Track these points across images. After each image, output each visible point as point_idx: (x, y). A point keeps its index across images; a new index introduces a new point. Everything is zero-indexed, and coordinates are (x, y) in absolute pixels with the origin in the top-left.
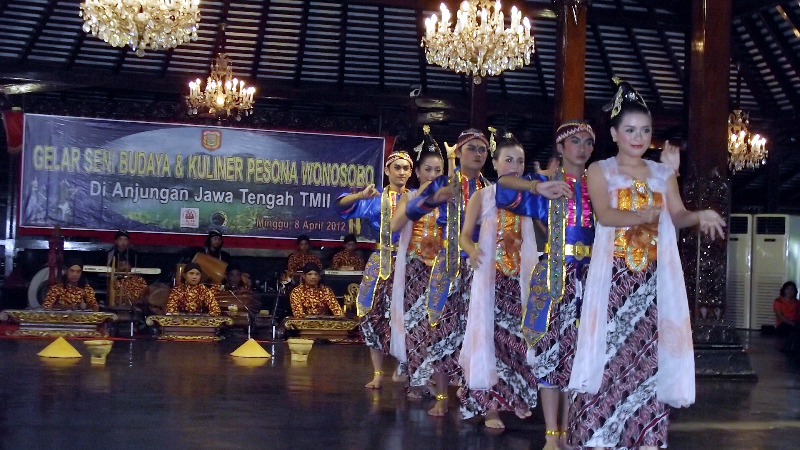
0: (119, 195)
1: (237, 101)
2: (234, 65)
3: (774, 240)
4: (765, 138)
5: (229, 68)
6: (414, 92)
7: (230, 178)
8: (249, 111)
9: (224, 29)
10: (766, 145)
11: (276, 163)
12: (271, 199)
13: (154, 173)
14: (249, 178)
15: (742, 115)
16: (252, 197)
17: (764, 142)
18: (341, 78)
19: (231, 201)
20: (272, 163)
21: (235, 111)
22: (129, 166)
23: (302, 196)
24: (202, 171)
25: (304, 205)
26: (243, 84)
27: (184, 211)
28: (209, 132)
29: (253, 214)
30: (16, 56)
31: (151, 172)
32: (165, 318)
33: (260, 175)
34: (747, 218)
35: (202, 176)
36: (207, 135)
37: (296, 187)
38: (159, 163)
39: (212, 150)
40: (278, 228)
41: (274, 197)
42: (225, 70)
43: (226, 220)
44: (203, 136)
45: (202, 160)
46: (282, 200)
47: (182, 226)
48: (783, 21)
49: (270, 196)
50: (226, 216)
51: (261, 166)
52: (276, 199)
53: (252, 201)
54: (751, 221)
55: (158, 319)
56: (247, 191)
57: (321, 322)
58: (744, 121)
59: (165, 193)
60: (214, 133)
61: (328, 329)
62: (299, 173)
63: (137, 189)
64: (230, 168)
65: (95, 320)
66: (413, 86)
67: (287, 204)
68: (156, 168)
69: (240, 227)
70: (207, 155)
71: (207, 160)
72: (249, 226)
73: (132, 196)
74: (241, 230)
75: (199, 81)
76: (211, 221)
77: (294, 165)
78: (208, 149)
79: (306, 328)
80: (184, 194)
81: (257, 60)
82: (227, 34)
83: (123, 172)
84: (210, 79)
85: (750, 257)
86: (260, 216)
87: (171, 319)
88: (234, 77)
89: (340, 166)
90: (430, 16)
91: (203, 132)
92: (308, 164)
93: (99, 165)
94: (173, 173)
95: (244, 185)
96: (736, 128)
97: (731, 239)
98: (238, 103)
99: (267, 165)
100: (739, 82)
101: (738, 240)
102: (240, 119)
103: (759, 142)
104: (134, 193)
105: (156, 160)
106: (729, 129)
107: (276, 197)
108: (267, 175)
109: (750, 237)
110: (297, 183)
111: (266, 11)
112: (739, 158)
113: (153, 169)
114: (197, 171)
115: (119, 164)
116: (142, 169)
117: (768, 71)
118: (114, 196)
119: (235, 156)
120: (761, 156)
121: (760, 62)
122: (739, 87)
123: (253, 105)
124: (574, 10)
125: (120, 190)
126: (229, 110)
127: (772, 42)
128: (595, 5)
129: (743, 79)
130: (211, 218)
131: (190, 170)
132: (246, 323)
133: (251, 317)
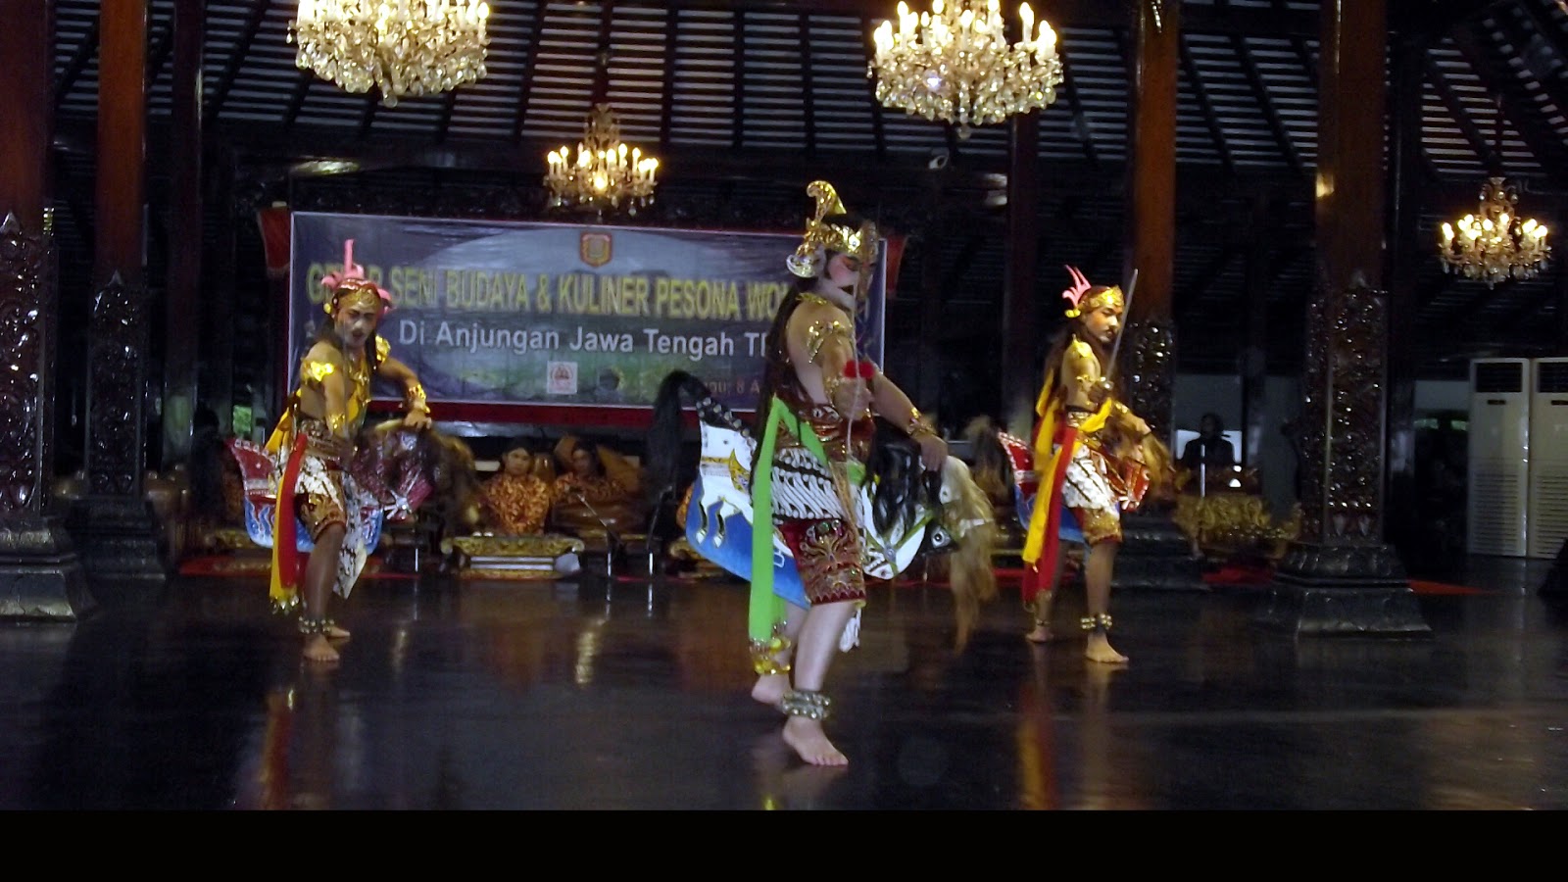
0: (446, 342)
1: (627, 183)
2: (624, 122)
3: (1566, 403)
4: (1546, 225)
5: (613, 127)
6: (935, 160)
7: (627, 311)
8: (648, 197)
9: (604, 62)
10: (1547, 237)
11: (704, 284)
12: (696, 345)
13: (502, 306)
14: (658, 309)
15: (1505, 184)
16: (664, 341)
17: (1543, 231)
18: (811, 140)
19: (630, 348)
20: (697, 283)
21: (624, 200)
22: (461, 296)
23: (748, 338)
24: (580, 300)
25: (751, 352)
26: (637, 152)
27: (553, 366)
28: (591, 236)
31: (497, 304)
32: (471, 540)
33: (678, 305)
34: (1521, 364)
35: (580, 309)
36: (588, 240)
37: (736, 323)
38: (510, 288)
39: (595, 265)
41: (700, 341)
42: (606, 131)
44: (581, 242)
45: (581, 281)
46: (715, 345)
47: (549, 392)
49: (693, 340)
51: (678, 290)
52: (705, 345)
53: (664, 348)
54: (1528, 367)
55: (460, 542)
56: (656, 331)
58: (1508, 197)
59: (520, 338)
60: (598, 235)
62: (743, 302)
63: (475, 332)
64: (628, 294)
66: (935, 151)
67: (723, 353)
68: (506, 296)
70: (588, 273)
71: (588, 283)
73: (467, 343)
75: (565, 151)
76: (598, 382)
77: (734, 286)
78: (589, 263)
80: (552, 338)
81: (667, 113)
82: (612, 71)
83: (451, 304)
84: (580, 147)
85: (1527, 434)
87: (482, 542)
88: (621, 142)
90: (880, 25)
91: (581, 235)
92: (756, 284)
93: (414, 294)
94: (533, 305)
95: (650, 321)
96: (1495, 208)
97: (1491, 402)
98: (629, 185)
99: (689, 289)
100: (1499, 127)
101: (1502, 402)
102: (633, 212)
103: (1535, 231)
104: (471, 338)
105: (505, 283)
106: (1482, 209)
107: (704, 341)
108: (689, 305)
109: (1526, 398)
110: (738, 317)
111: (672, 32)
112: (1499, 259)
113: (500, 298)
114: (572, 300)
115: (445, 291)
116: (483, 298)
117: (1552, 108)
118: (437, 343)
119: (635, 274)
120: (1539, 256)
121: (1538, 92)
122: (1499, 137)
123: (654, 188)
124: (1155, 7)
125: (448, 333)
126: (614, 198)
127: (1552, 57)
128: (1235, 3)
129: (1507, 122)
131: (561, 298)
132: (604, 548)
133: (611, 538)
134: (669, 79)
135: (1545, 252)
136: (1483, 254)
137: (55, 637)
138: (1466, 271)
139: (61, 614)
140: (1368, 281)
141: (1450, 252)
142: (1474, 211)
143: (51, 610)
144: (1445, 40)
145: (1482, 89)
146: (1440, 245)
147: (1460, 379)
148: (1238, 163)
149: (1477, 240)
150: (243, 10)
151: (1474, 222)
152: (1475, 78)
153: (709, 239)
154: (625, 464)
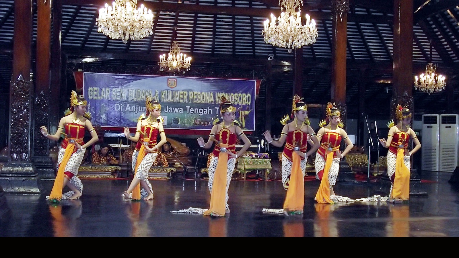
0: (129, 110)
2: (181, 46)
3: (450, 127)
4: (444, 76)
5: (178, 48)
6: (270, 57)
7: (181, 101)
8: (188, 68)
9: (176, 29)
10: (445, 80)
11: (203, 93)
12: (201, 111)
14: (190, 101)
15: (433, 65)
16: (192, 110)
17: (444, 78)
18: (234, 51)
19: (182, 112)
20: (201, 93)
21: (182, 69)
22: (133, 97)
23: (216, 109)
24: (167, 98)
25: (217, 113)
26: (185, 55)
28: (171, 79)
29: (193, 118)
30: (79, 45)
31: (143, 99)
33: (196, 99)
34: (437, 116)
35: (168, 100)
37: (213, 105)
39: (172, 88)
40: (205, 124)
42: (176, 49)
43: (180, 121)
44: (168, 81)
45: (168, 92)
46: (207, 111)
48: (451, 18)
49: (200, 109)
50: (179, 119)
51: (196, 95)
52: (204, 111)
53: (192, 112)
54: (439, 117)
56: (190, 107)
58: (434, 68)
60: (173, 80)
62: (215, 98)
63: (137, 107)
64: (181, 96)
65: (110, 170)
66: (270, 55)
67: (209, 113)
69: (186, 124)
70: (170, 90)
71: (170, 93)
72: (191, 124)
73: (135, 111)
74: (187, 126)
75: (164, 55)
76: (173, 122)
77: (212, 94)
78: (170, 87)
81: (193, 44)
82: (177, 32)
83: (130, 99)
84: (169, 54)
85: (438, 136)
86: (196, 119)
88: (181, 52)
89: (234, 94)
90: (266, 20)
91: (168, 79)
92: (218, 93)
93: (119, 96)
95: (188, 104)
96: (430, 72)
97: (428, 127)
98: (183, 65)
99: (199, 94)
100: (431, 49)
101: (432, 127)
102: (184, 73)
103: (441, 78)
104: (136, 109)
105: (146, 93)
106: (426, 72)
107: (203, 110)
108: (199, 99)
109: (438, 126)
110: (213, 103)
111: (196, 20)
112: (431, 86)
113: (144, 97)
114: (165, 98)
115: (128, 95)
116: (139, 98)
117: (446, 43)
118: (126, 110)
119: (183, 90)
120: (442, 85)
121: (442, 38)
122: (431, 51)
123: (190, 66)
124: (340, 15)
125: (129, 107)
126: (179, 68)
127: (446, 29)
128: (357, 13)
129: (433, 47)
130: (173, 120)
131: (162, 97)
132: (182, 171)
133: (184, 168)
134: (194, 34)
135: (445, 84)
136: (427, 85)
137: (34, 198)
138: (422, 89)
139: (36, 191)
140: (408, 94)
141: (417, 84)
142: (424, 73)
143: (33, 190)
144: (417, 24)
145: (426, 38)
146: (414, 82)
147: (419, 120)
148: (356, 58)
149: (425, 81)
150: (71, 14)
151: (424, 75)
152: (424, 34)
153: (205, 80)
154: (182, 145)
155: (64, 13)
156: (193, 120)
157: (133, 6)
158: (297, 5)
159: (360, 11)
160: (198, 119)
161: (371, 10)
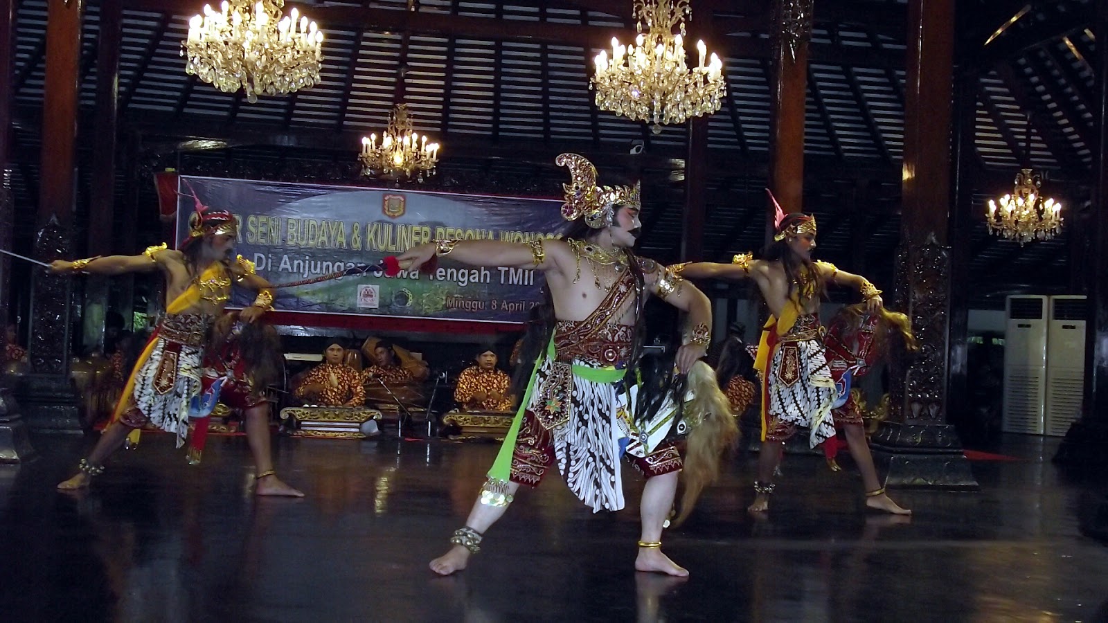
0: (287, 269)
1: (417, 160)
2: (415, 117)
3: (1073, 327)
4: (1060, 203)
5: (408, 120)
6: (635, 148)
8: (432, 170)
9: (403, 74)
10: (1061, 211)
11: (470, 232)
12: (463, 275)
13: (327, 245)
15: (1032, 174)
16: (441, 272)
17: (1058, 207)
18: (547, 132)
19: (417, 277)
20: (465, 232)
21: (415, 172)
22: (298, 237)
23: (500, 271)
24: (382, 242)
25: (502, 281)
26: (424, 139)
27: (362, 288)
28: (391, 196)
29: (442, 292)
30: (171, 109)
31: (323, 243)
32: (302, 410)
34: (1041, 300)
35: (382, 248)
36: (389, 199)
38: (332, 234)
39: (393, 217)
40: (472, 308)
41: (466, 272)
42: (403, 123)
43: (411, 298)
44: (384, 200)
45: (383, 228)
46: (477, 275)
47: (358, 306)
49: (462, 271)
50: (410, 294)
52: (470, 275)
53: (441, 276)
54: (1046, 302)
55: (294, 411)
57: (486, 417)
58: (1034, 182)
60: (396, 196)
61: (494, 426)
63: (307, 262)
64: (416, 238)
65: (220, 412)
66: (635, 142)
67: (482, 281)
68: (329, 237)
69: (426, 307)
70: (388, 223)
71: (388, 228)
72: (438, 306)
73: (301, 271)
74: (428, 311)
75: (374, 136)
76: (393, 300)
78: (389, 216)
79: (468, 425)
81: (446, 111)
82: (407, 81)
83: (291, 243)
84: (385, 134)
85: (1044, 348)
86: (450, 295)
87: (309, 411)
88: (414, 131)
89: (545, 235)
90: (598, 53)
91: (385, 195)
92: (507, 234)
93: (264, 235)
94: (349, 244)
96: (1025, 190)
97: (1020, 326)
98: (419, 161)
100: (1028, 134)
101: (1029, 326)
102: (421, 180)
103: (1053, 207)
104: (304, 267)
105: (329, 228)
106: (1016, 191)
107: (469, 272)
109: (1045, 323)
111: (451, 54)
112: (1027, 226)
113: (325, 239)
114: (376, 240)
115: (287, 232)
116: (313, 239)
117: (1065, 121)
118: (280, 270)
119: (421, 224)
120: (1055, 224)
121: (1055, 110)
122: (1028, 141)
123: (436, 164)
124: (791, 45)
125: (288, 263)
126: (408, 170)
127: (1065, 86)
128: (845, 43)
129: (1034, 131)
130: (394, 296)
131: (369, 240)
132: (396, 417)
133: (401, 411)
134: (448, 88)
135: (1060, 222)
136: (1016, 222)
137: (4, 474)
138: (1004, 234)
140: (938, 239)
141: (993, 220)
142: (1011, 192)
143: (2, 455)
144: (992, 73)
145: (1017, 107)
146: (987, 215)
147: (999, 309)
148: (846, 154)
149: (1012, 212)
150: (149, 32)
151: (1011, 199)
152: (1012, 99)
153: (474, 200)
154: (412, 358)
155: (125, 30)
156: (444, 298)
157: (274, 12)
158: (678, 19)
159: (852, 39)
160: (456, 296)
161: (881, 36)
